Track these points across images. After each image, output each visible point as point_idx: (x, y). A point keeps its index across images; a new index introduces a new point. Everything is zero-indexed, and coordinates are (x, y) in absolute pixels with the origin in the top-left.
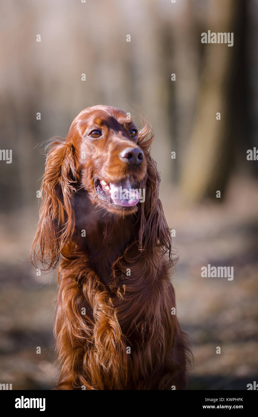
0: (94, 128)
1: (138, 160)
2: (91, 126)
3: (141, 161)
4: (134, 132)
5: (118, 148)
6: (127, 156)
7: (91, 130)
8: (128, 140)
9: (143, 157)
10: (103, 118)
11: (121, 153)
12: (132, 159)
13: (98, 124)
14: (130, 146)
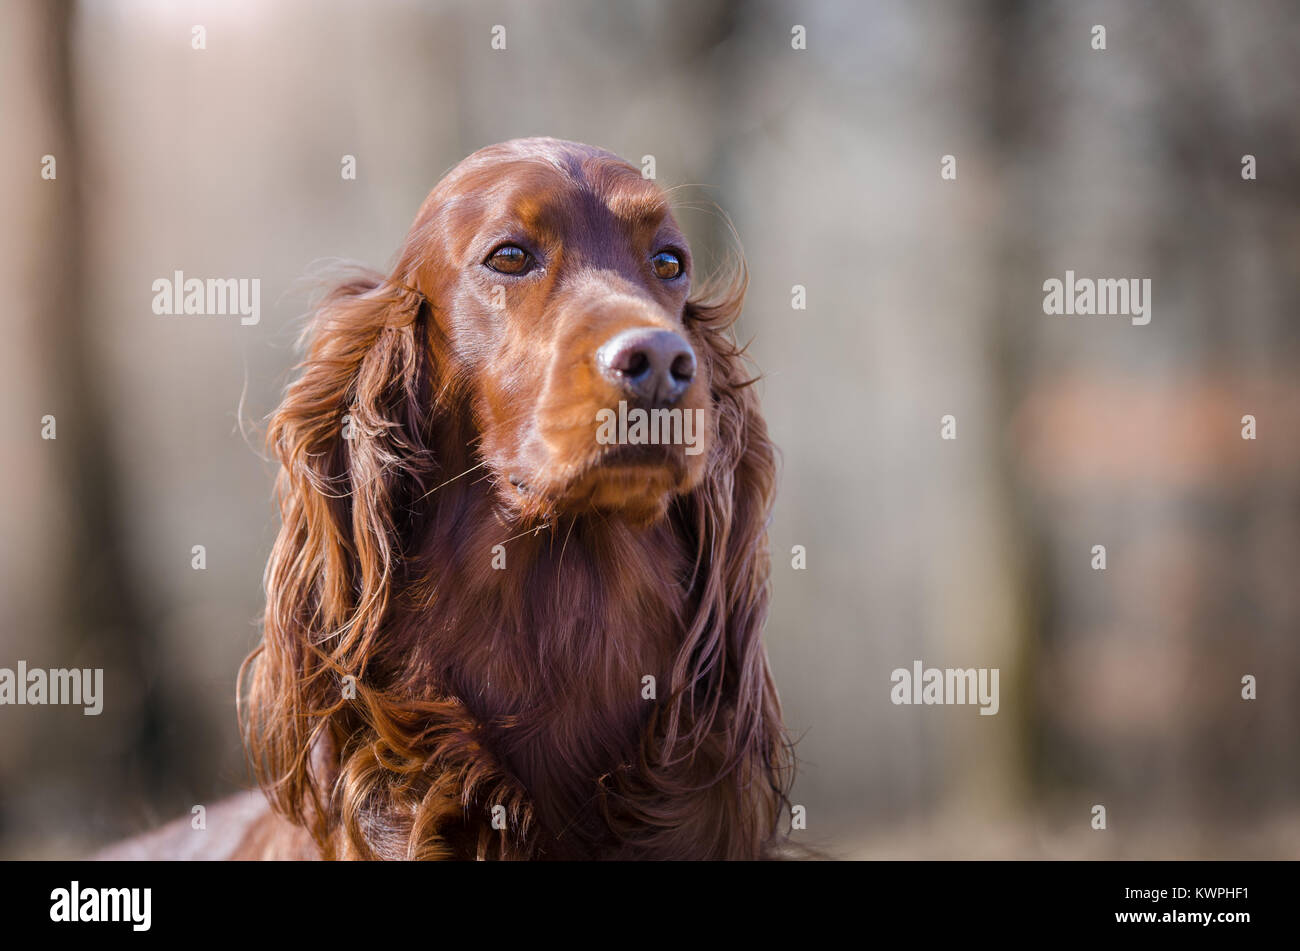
0: (504, 236)
1: (670, 381)
2: (498, 225)
3: (681, 387)
4: (673, 261)
5: (595, 326)
6: (626, 365)
7: (494, 242)
8: (639, 295)
9: (692, 370)
10: (546, 197)
11: (600, 350)
12: (645, 377)
13: (526, 218)
14: (646, 324)
